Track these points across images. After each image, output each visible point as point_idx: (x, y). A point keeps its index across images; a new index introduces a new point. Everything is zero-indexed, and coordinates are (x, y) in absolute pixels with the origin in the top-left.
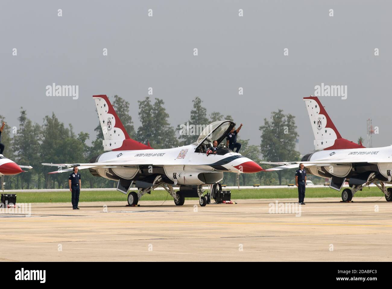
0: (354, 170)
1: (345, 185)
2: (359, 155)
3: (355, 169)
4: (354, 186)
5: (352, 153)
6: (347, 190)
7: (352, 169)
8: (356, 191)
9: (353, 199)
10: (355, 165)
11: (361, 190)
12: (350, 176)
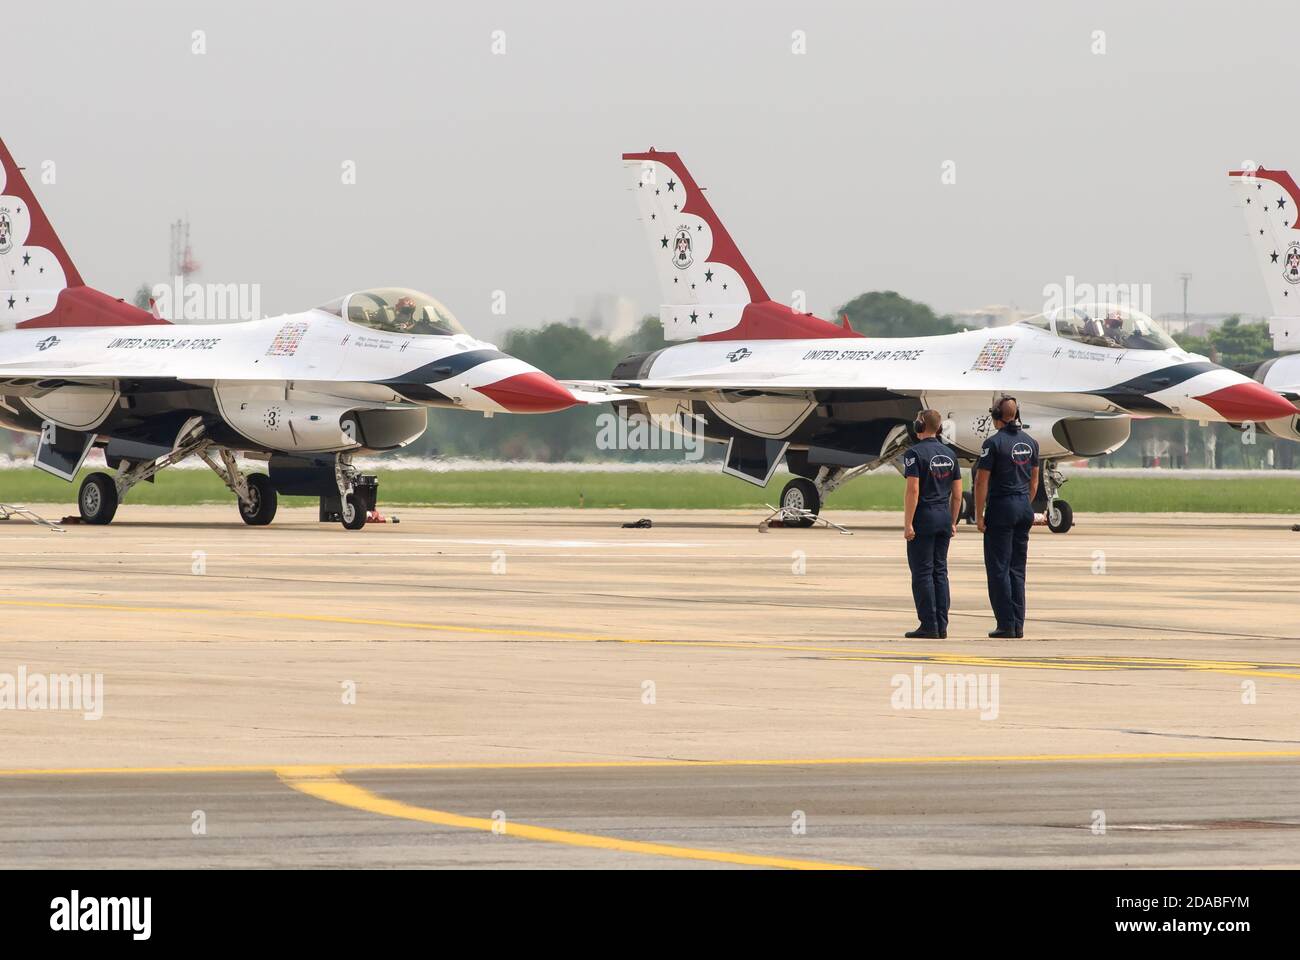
0: (125, 404)
1: (94, 461)
2: (148, 350)
3: (131, 401)
4: (124, 465)
5: (119, 343)
6: (98, 477)
7: (118, 403)
8: (131, 484)
9: (122, 513)
10: (132, 387)
11: (151, 479)
12: (113, 427)
